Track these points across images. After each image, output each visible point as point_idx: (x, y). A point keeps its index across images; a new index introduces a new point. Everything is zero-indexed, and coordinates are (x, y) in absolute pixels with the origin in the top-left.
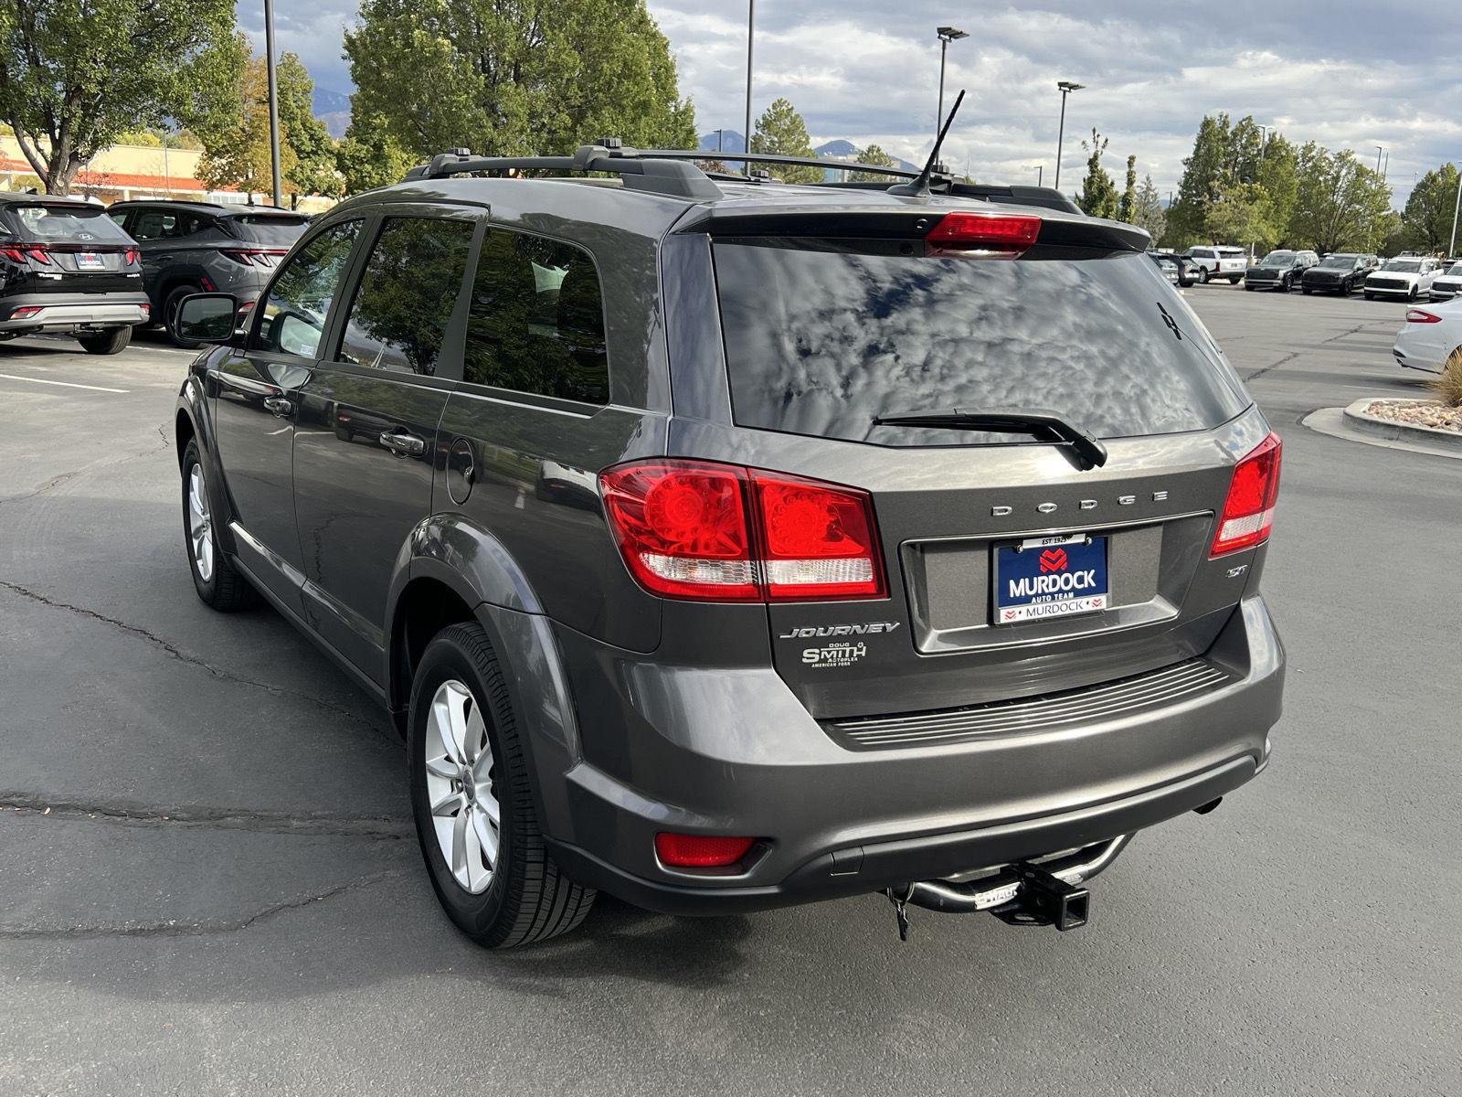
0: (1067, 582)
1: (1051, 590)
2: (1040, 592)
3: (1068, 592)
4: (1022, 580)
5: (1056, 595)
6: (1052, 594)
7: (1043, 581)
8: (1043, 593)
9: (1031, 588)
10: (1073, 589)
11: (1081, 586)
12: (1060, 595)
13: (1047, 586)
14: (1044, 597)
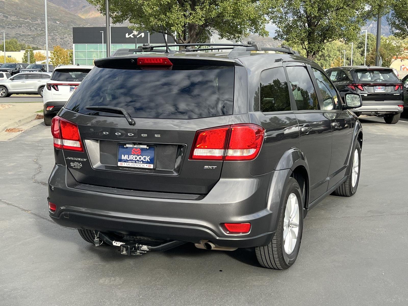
0: (140, 158)
1: (135, 160)
2: (131, 159)
3: (140, 161)
4: (126, 155)
5: (136, 161)
6: (135, 161)
7: (132, 157)
8: (132, 160)
9: (128, 158)
10: (142, 161)
11: (145, 160)
12: (138, 162)
13: (134, 158)
14: (132, 161)
